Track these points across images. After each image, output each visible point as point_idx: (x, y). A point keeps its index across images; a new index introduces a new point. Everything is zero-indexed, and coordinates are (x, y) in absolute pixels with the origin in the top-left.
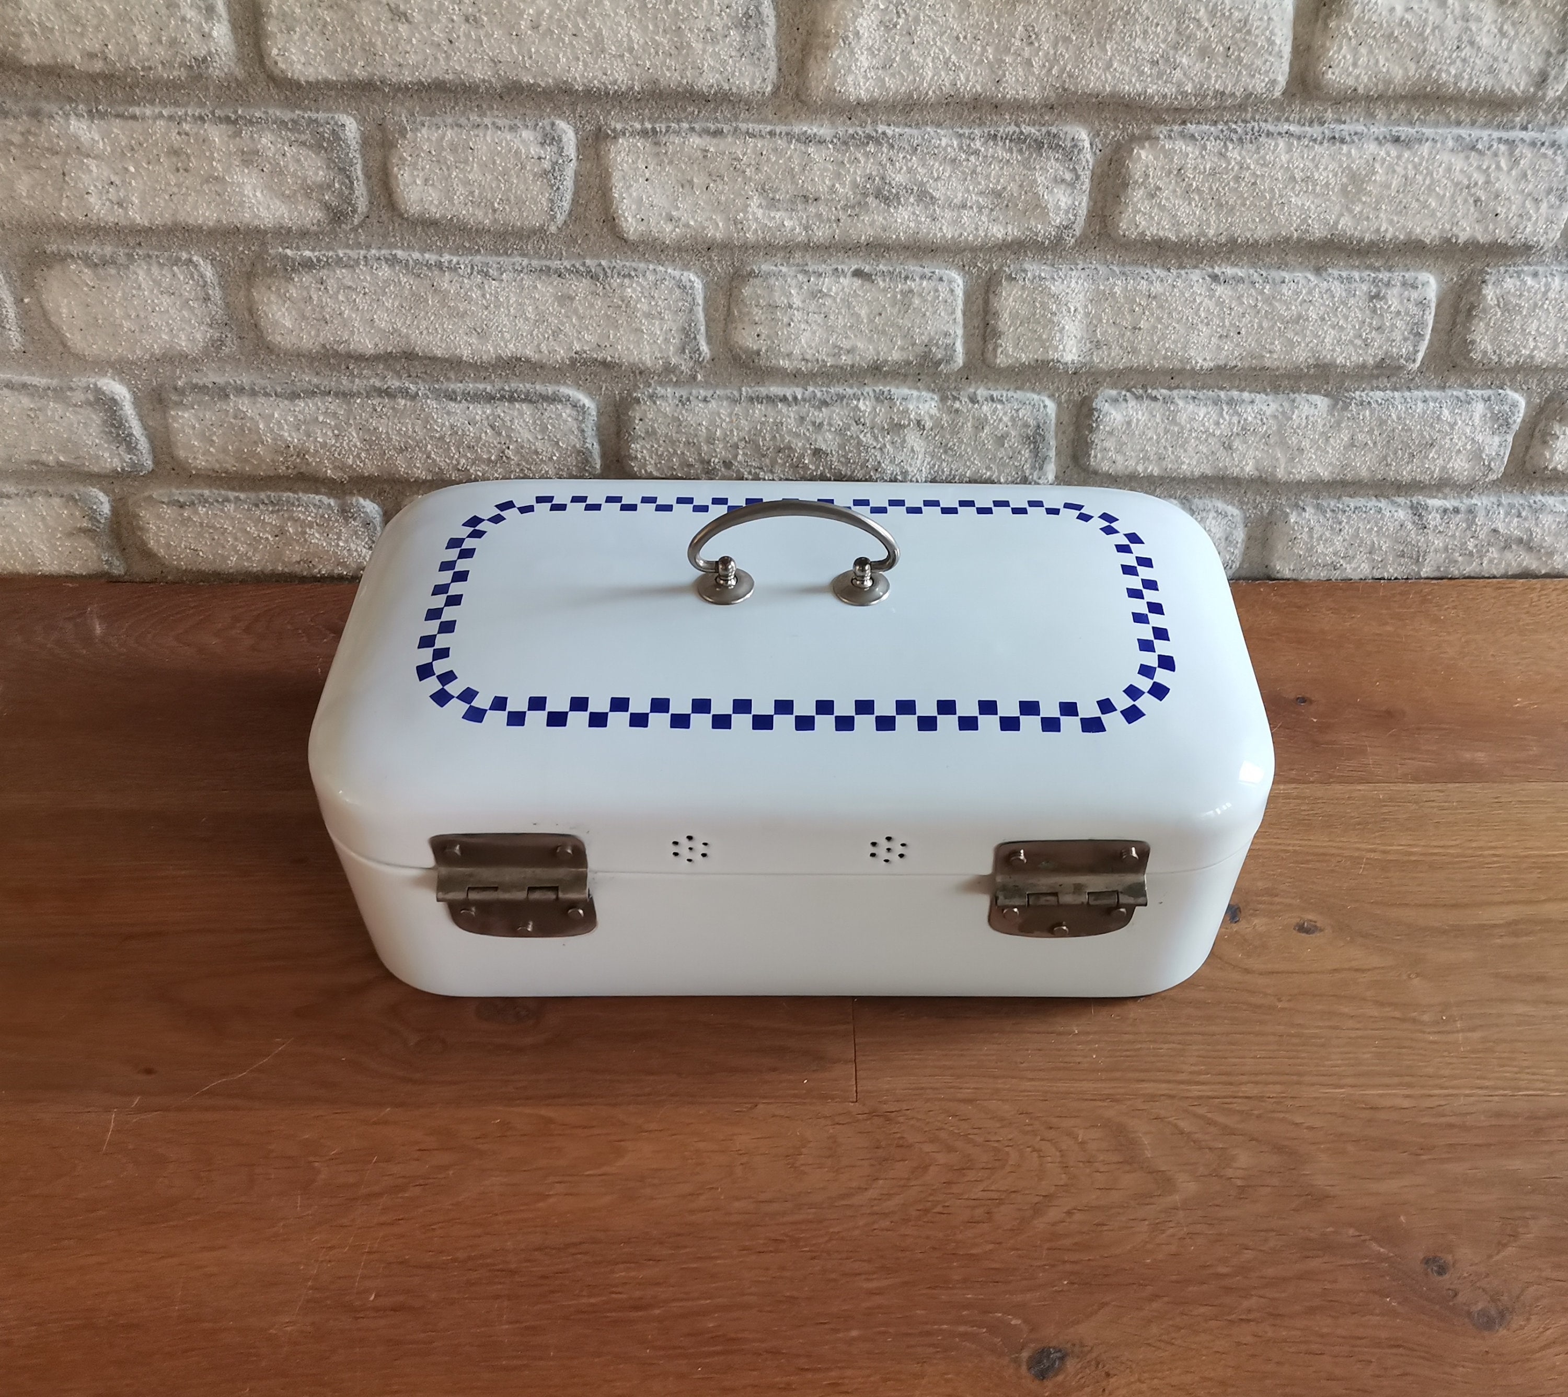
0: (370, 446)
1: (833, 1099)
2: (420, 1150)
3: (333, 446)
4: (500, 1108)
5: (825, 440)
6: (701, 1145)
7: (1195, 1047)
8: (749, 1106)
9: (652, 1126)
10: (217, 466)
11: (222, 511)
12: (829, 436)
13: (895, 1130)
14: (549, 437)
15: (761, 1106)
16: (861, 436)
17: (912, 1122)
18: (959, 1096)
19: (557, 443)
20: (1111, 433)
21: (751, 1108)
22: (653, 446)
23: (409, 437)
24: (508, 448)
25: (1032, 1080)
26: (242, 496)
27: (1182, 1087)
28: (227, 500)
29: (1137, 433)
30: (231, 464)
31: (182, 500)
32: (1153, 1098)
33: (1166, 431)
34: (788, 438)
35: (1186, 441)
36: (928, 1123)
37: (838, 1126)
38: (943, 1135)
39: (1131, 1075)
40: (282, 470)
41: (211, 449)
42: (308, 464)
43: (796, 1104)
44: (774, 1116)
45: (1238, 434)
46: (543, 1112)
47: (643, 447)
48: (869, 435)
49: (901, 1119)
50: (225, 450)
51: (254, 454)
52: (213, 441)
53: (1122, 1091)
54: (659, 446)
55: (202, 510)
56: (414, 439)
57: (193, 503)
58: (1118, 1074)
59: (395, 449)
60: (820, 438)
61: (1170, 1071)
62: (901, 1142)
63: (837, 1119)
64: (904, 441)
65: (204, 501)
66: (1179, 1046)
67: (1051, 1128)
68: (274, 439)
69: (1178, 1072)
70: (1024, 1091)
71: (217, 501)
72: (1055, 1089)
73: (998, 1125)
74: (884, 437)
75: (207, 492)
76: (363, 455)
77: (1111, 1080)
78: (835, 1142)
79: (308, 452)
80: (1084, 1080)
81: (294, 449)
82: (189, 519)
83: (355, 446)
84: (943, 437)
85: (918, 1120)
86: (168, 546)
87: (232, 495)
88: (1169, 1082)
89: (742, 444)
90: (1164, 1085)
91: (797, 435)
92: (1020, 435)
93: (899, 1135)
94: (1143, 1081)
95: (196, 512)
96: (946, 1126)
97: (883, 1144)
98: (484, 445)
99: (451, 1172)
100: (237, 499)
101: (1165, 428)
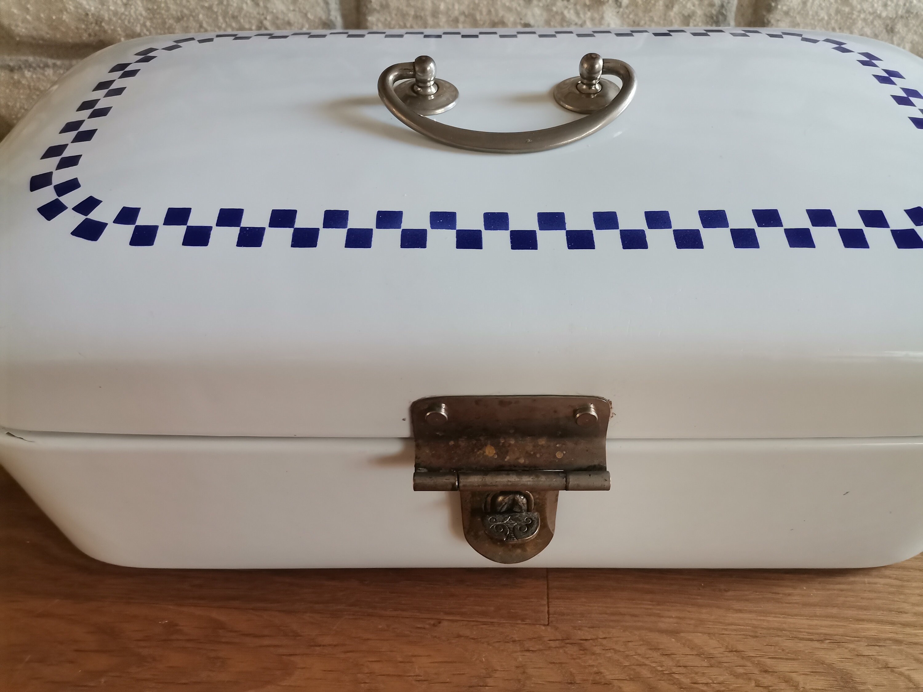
0: (154, 15)
1: (523, 620)
2: (77, 651)
3: (123, 14)
4: (171, 607)
5: (533, 15)
6: (376, 667)
7: (914, 584)
8: (432, 622)
9: (327, 640)
10: (34, 33)
11: (43, 75)
12: (537, 11)
13: (591, 662)
14: (299, 8)
15: (445, 623)
16: (566, 12)
17: (609, 655)
18: (662, 626)
19: (306, 15)
20: (787, 13)
21: (434, 625)
22: (386, 19)
23: (184, 7)
24: (266, 19)
25: (740, 611)
26: (59, 62)
27: (908, 630)
28: (46, 66)
29: (811, 13)
30: (45, 32)
31: (11, 64)
32: (875, 642)
33: (838, 12)
34: (501, 13)
35: (854, 23)
36: (627, 656)
37: (528, 654)
38: (645, 673)
39: (850, 613)
40: (85, 37)
41: (28, 17)
42: (105, 32)
43: (484, 623)
44: (459, 636)
45: (902, 17)
46: (215, 614)
47: (378, 20)
48: (572, 12)
49: (597, 650)
50: (39, 19)
51: (62, 22)
52: (28, 9)
53: (841, 631)
54: (392, 19)
55: (28, 74)
56: (188, 8)
57: (20, 68)
58: (835, 611)
59: (173, 18)
60: (529, 13)
61: (890, 610)
62: (598, 678)
63: (527, 645)
64: (602, 18)
65: (29, 66)
66: (898, 583)
67: (766, 671)
68: (76, 7)
69: (900, 612)
70: (732, 624)
71: (39, 67)
72: (765, 624)
73: (705, 664)
74: (585, 14)
75: (31, 59)
76: (148, 24)
77: (827, 617)
78: (524, 672)
79: (103, 20)
80: (796, 615)
81: (93, 17)
82: (19, 82)
83: (141, 15)
84: (636, 15)
85: (616, 651)
86: (7, 106)
87: (50, 61)
88: (893, 623)
89: (462, 18)
90: (888, 627)
91: (510, 9)
92: (705, 15)
93: (595, 669)
94: (863, 620)
95: (23, 76)
96: (647, 662)
97: (578, 679)
98: (245, 16)
99: (103, 680)
100: (55, 65)
101: (837, 8)
